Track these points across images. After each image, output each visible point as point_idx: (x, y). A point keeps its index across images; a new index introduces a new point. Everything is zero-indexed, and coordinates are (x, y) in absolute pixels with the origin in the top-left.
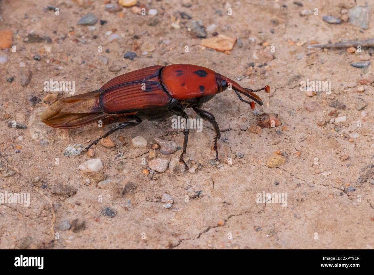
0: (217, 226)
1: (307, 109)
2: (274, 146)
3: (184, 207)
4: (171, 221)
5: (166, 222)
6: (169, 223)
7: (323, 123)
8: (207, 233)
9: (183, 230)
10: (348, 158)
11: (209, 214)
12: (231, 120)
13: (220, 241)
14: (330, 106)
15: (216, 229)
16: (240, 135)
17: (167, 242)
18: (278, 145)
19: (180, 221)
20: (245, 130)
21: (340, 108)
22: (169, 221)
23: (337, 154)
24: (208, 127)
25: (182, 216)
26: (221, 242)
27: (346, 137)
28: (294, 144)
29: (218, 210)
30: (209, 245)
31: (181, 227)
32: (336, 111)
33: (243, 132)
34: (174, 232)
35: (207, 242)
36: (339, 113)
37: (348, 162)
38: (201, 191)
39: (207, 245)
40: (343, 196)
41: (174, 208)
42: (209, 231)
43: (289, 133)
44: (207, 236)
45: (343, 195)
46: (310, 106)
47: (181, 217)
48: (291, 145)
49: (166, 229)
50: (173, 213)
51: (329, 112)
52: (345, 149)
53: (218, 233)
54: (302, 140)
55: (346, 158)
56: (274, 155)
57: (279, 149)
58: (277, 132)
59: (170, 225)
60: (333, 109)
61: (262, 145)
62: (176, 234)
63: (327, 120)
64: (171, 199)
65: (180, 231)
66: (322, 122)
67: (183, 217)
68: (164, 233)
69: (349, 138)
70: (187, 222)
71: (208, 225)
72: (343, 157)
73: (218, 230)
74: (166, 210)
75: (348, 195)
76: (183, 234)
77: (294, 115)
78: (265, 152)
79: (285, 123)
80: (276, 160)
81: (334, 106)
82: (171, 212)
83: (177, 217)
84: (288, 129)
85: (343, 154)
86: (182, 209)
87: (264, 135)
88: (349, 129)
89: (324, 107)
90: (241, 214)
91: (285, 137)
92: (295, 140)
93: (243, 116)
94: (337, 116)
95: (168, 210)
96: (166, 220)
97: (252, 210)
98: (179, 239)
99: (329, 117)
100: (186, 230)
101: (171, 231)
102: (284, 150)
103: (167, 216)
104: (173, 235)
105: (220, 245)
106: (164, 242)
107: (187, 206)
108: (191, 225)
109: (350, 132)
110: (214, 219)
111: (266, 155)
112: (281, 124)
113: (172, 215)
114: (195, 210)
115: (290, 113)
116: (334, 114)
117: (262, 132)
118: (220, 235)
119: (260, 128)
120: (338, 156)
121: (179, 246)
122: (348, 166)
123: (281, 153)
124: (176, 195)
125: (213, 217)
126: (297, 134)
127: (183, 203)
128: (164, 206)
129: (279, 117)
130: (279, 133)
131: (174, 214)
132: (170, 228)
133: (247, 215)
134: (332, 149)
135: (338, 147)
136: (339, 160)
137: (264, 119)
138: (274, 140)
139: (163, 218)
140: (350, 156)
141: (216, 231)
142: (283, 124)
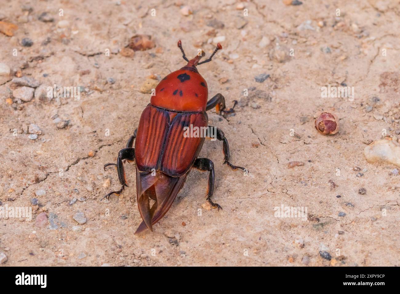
0: (87, 158)
1: (183, 29)
2: (149, 70)
3: (52, 138)
4: (37, 154)
5: (32, 154)
6: (35, 156)
7: (201, 44)
8: (76, 165)
9: (50, 162)
10: (227, 81)
11: (78, 145)
12: (101, 43)
13: (90, 174)
14: (208, 25)
15: (86, 160)
16: (111, 60)
17: (33, 176)
18: (152, 69)
19: (47, 153)
20: (116, 54)
21: (218, 27)
22: (35, 154)
23: (216, 76)
24: (76, 52)
25: (49, 148)
26: (92, 174)
27: (225, 58)
28: (169, 67)
29: (88, 140)
30: (78, 178)
31: (48, 160)
32: (214, 30)
33: (114, 55)
34: (41, 165)
35: (77, 175)
36: (217, 33)
37: (227, 85)
38: (69, 121)
39: (77, 178)
40: (222, 122)
41: (40, 139)
42: (79, 163)
43: (164, 55)
44: (76, 168)
45: (222, 120)
46: (186, 26)
47: (47, 149)
48: (166, 68)
49: (33, 162)
50: (39, 145)
51: (206, 32)
52: (224, 72)
53: (89, 165)
54: (178, 63)
55: (226, 81)
56: (147, 80)
57: (154, 73)
58: (150, 55)
59: (36, 157)
60: (210, 29)
61: (135, 69)
62: (43, 167)
63: (205, 41)
64: (40, 130)
65: (47, 164)
66: (199, 43)
67: (51, 148)
68: (30, 167)
69: (228, 59)
70: (54, 154)
71: (77, 157)
72: (222, 80)
73: (88, 162)
74: (32, 142)
75: (228, 121)
76: (50, 167)
77: (169, 36)
78: (138, 76)
79: (159, 45)
80: (150, 85)
81: (212, 26)
82: (37, 143)
83: (44, 149)
84: (162, 51)
85: (222, 76)
86: (49, 140)
87: (137, 58)
88: (228, 49)
89: (201, 26)
90: (113, 144)
91: (159, 59)
92: (170, 63)
93: (115, 39)
94: (215, 36)
95: (34, 141)
96: (32, 152)
97: (124, 139)
98: (47, 173)
99: (207, 37)
100: (53, 162)
101: (37, 164)
102: (159, 74)
103: (33, 148)
104: (39, 169)
105: (91, 178)
106: (30, 176)
107: (54, 137)
108: (59, 157)
109: (230, 53)
110: (83, 150)
111: (139, 80)
112: (155, 46)
113: (38, 147)
114: (63, 141)
115: (164, 33)
116: (212, 34)
117: (134, 55)
118: (91, 166)
119: (132, 51)
120: (217, 79)
121: (46, 180)
122: (227, 89)
123: (155, 77)
124: (42, 125)
125: (83, 148)
126: (172, 56)
127: (50, 134)
128: (30, 137)
129: (153, 38)
130: (154, 56)
131: (41, 146)
132: (36, 161)
133: (119, 144)
134: (210, 72)
135: (217, 69)
136: (218, 83)
137: (137, 41)
138: (147, 63)
139: (29, 151)
140: (230, 78)
141: (87, 163)
142: (157, 46)
